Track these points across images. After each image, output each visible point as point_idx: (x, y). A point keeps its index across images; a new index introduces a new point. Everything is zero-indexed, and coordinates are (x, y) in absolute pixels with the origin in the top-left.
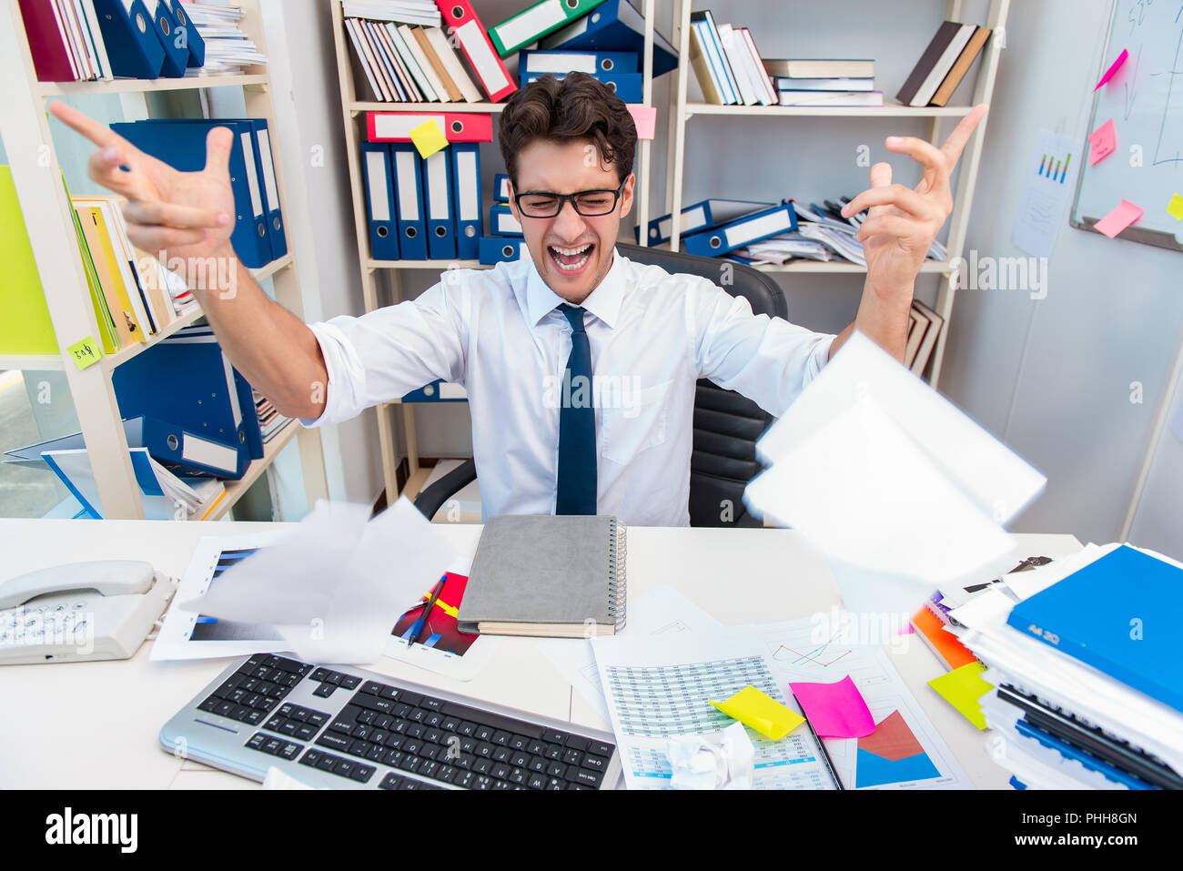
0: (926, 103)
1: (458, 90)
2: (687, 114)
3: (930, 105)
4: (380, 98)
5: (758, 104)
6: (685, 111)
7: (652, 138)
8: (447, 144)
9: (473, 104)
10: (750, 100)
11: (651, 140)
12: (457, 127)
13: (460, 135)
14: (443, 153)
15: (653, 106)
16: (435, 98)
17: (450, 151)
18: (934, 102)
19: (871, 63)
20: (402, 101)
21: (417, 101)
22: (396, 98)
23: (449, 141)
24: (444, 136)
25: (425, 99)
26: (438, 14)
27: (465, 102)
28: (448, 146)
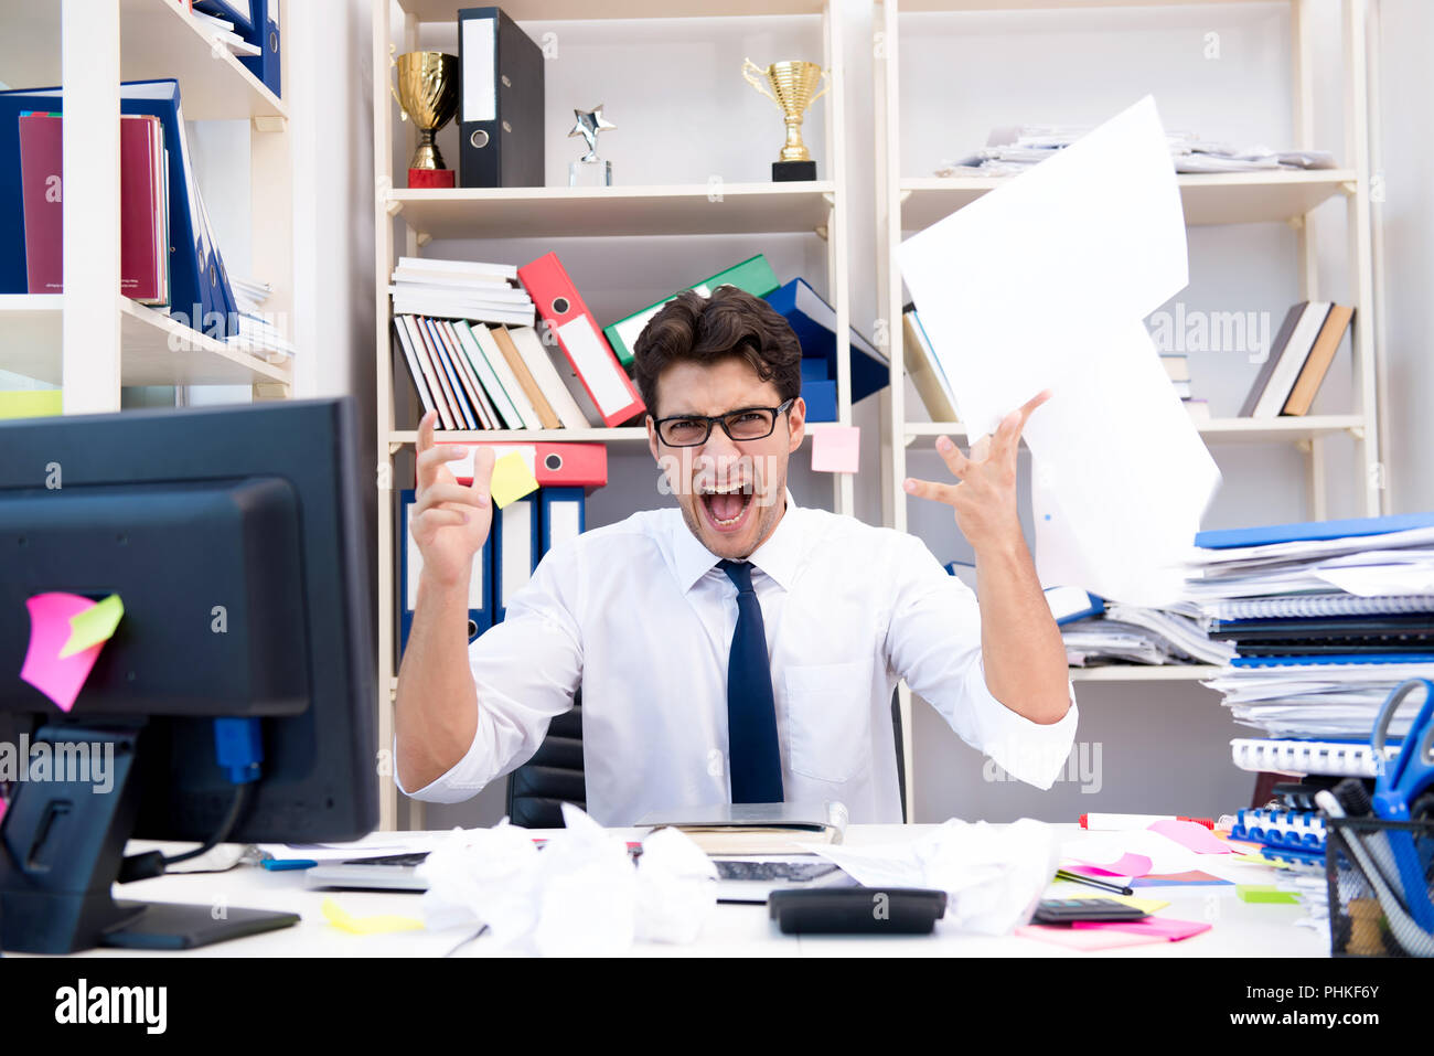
0: (1278, 410)
1: (554, 414)
2: (905, 435)
3: (1282, 414)
6: (904, 429)
7: (855, 469)
8: (537, 487)
9: (577, 429)
11: (854, 475)
12: (553, 462)
13: (559, 475)
14: (527, 507)
15: (854, 424)
16: (521, 426)
17: (539, 500)
18: (1288, 410)
19: (1183, 360)
20: (468, 428)
21: (492, 428)
22: (461, 425)
23: (539, 482)
24: (534, 475)
25: (504, 426)
26: (532, 308)
27: (564, 428)
28: (537, 491)
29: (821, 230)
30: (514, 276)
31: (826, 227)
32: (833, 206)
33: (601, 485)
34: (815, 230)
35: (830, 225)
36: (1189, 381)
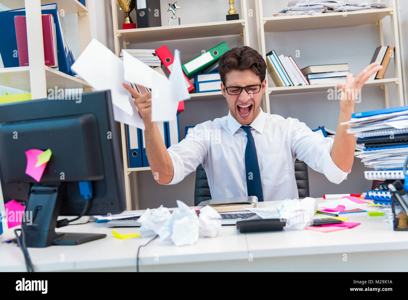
0: (374, 78)
2: (269, 91)
3: (376, 79)
5: (300, 85)
10: (296, 84)
18: (377, 78)
19: (347, 65)
26: (160, 61)
29: (241, 34)
30: (154, 52)
31: (243, 33)
32: (244, 26)
33: (183, 110)
34: (240, 34)
35: (244, 32)
36: (349, 71)
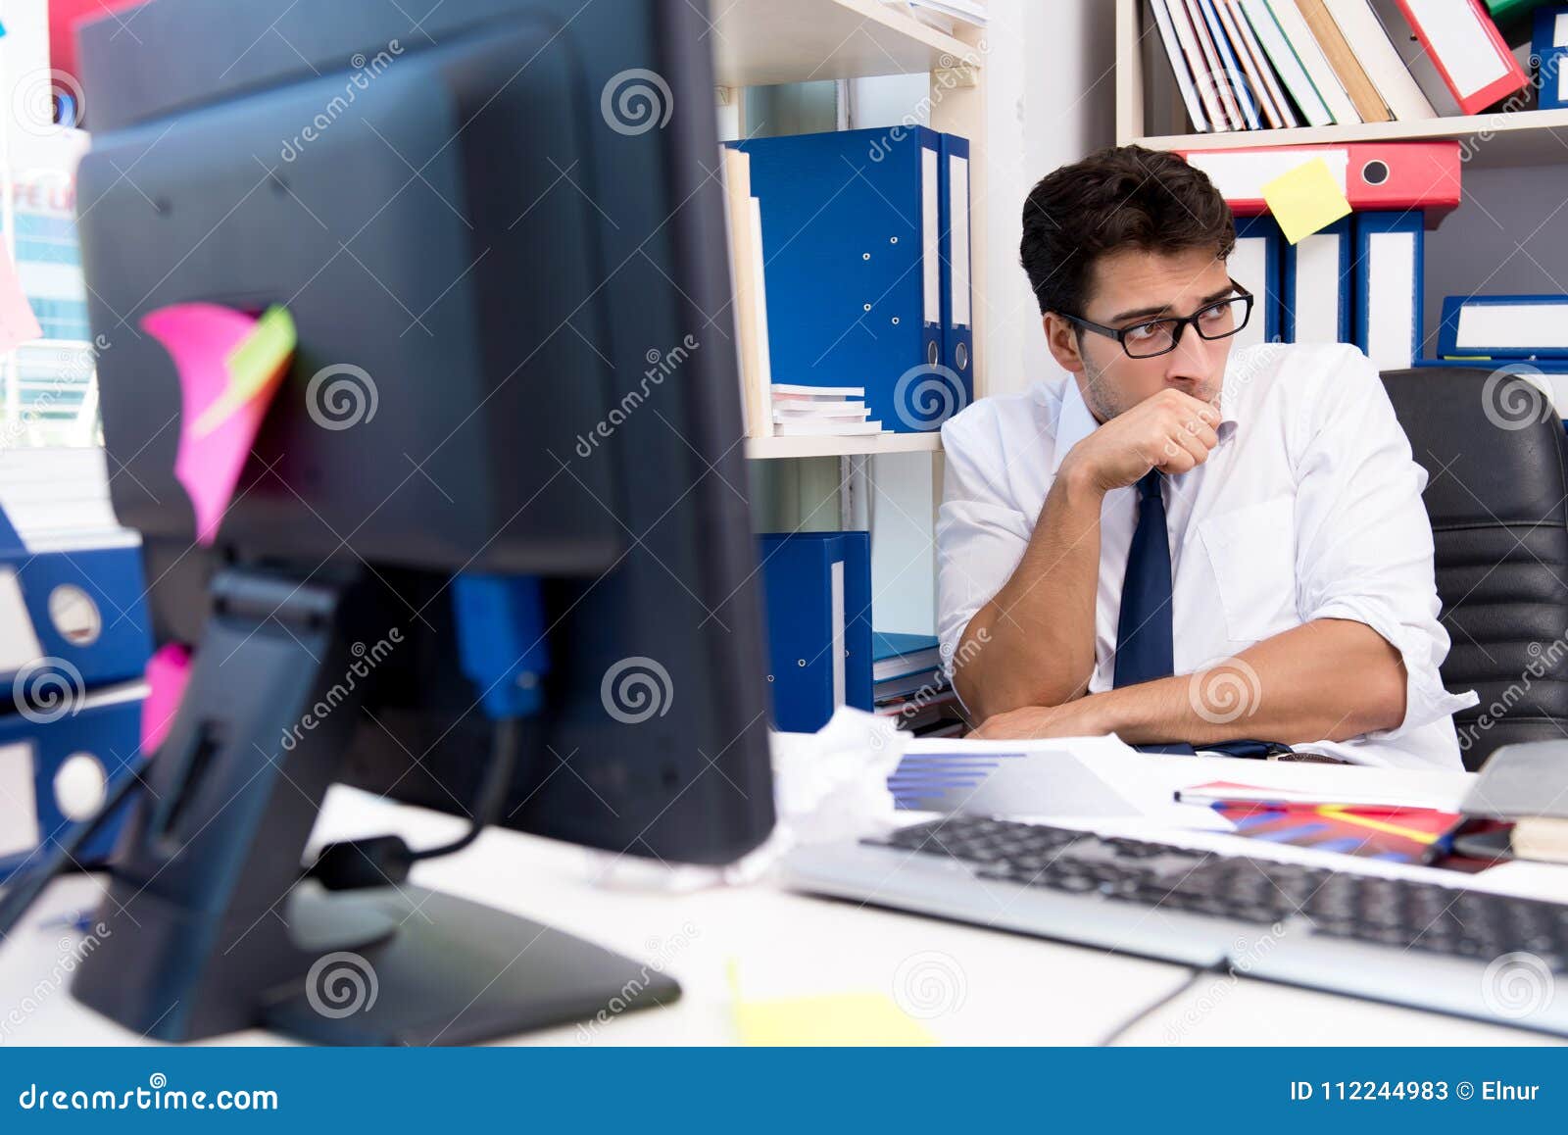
1: (1381, 100)
4: (1199, 122)
8: (1350, 210)
9: (1415, 118)
13: (1383, 192)
14: (1334, 242)
16: (1330, 121)
17: (1353, 231)
20: (1248, 129)
21: (1284, 126)
22: (1238, 124)
23: (1353, 205)
24: (1343, 192)
25: (1302, 121)
27: (1396, 120)
28: (1349, 215)
33: (1450, 206)
